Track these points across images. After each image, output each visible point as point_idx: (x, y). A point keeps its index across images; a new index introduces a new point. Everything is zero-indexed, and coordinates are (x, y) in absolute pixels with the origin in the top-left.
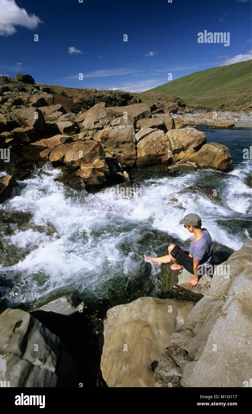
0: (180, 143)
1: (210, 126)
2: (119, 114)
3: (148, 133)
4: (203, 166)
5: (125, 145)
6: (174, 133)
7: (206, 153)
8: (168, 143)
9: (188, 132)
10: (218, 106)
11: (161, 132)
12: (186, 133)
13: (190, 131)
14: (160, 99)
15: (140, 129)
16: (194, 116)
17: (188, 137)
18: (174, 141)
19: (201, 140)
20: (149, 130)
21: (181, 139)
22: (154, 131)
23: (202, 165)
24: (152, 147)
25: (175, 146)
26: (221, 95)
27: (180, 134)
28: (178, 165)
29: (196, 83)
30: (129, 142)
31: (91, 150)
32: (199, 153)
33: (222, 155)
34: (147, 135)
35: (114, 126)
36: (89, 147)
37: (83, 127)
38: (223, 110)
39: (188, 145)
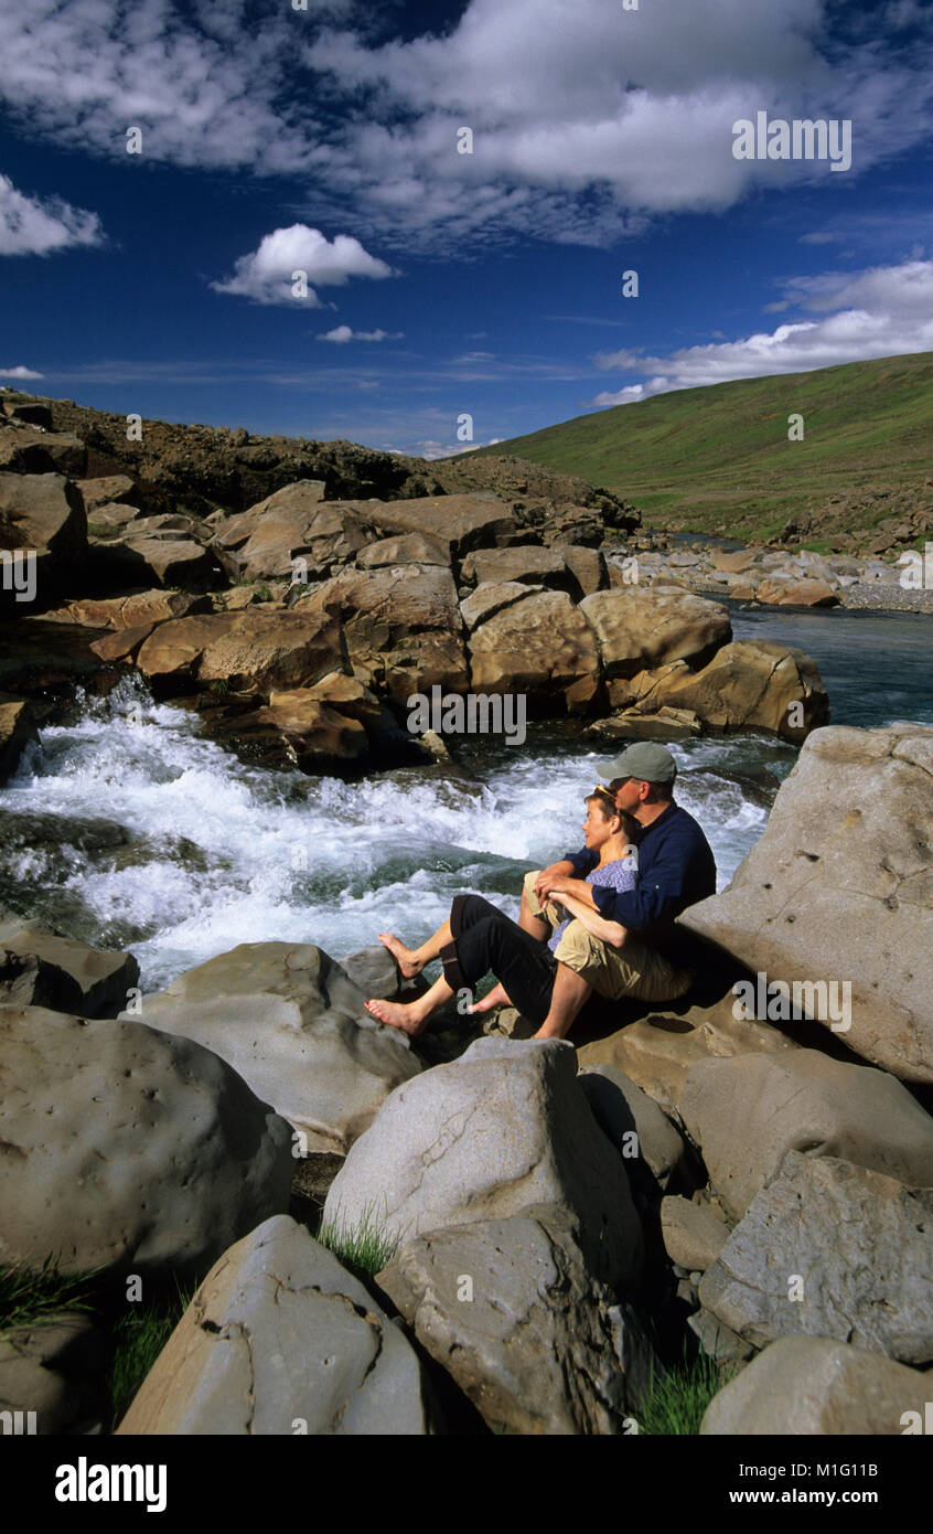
0: (635, 638)
1: (743, 601)
2: (388, 529)
3: (511, 598)
4: (724, 723)
5: (423, 639)
6: (610, 604)
7: (734, 674)
8: (587, 637)
9: (662, 602)
10: (771, 533)
11: (559, 597)
12: (655, 604)
13: (670, 599)
14: (523, 490)
15: (474, 586)
16: (676, 562)
17: (663, 619)
18: (609, 632)
19: (712, 631)
20: (515, 587)
21: (637, 625)
22: (533, 592)
23: (719, 720)
24: (527, 650)
25: (616, 649)
26: (781, 490)
27: (632, 605)
28: (630, 718)
29: (672, 433)
30: (440, 629)
31: (308, 640)
32: (706, 677)
33: (790, 681)
34: (506, 605)
35: (374, 567)
36: (301, 627)
37: (243, 567)
38: (794, 546)
39: (665, 648)
